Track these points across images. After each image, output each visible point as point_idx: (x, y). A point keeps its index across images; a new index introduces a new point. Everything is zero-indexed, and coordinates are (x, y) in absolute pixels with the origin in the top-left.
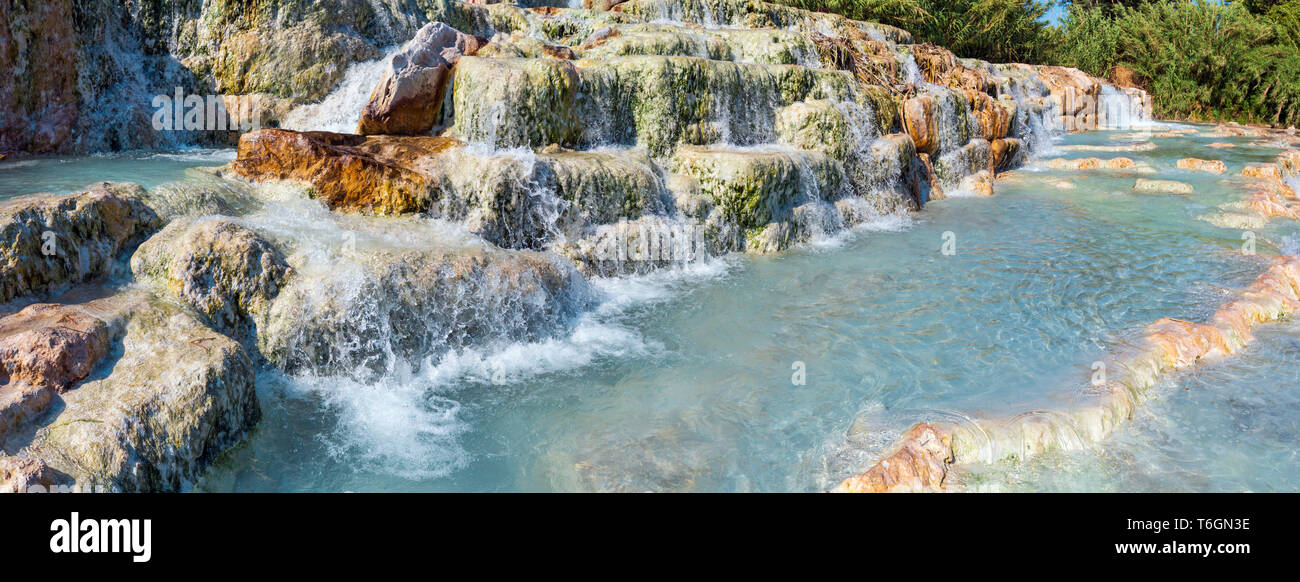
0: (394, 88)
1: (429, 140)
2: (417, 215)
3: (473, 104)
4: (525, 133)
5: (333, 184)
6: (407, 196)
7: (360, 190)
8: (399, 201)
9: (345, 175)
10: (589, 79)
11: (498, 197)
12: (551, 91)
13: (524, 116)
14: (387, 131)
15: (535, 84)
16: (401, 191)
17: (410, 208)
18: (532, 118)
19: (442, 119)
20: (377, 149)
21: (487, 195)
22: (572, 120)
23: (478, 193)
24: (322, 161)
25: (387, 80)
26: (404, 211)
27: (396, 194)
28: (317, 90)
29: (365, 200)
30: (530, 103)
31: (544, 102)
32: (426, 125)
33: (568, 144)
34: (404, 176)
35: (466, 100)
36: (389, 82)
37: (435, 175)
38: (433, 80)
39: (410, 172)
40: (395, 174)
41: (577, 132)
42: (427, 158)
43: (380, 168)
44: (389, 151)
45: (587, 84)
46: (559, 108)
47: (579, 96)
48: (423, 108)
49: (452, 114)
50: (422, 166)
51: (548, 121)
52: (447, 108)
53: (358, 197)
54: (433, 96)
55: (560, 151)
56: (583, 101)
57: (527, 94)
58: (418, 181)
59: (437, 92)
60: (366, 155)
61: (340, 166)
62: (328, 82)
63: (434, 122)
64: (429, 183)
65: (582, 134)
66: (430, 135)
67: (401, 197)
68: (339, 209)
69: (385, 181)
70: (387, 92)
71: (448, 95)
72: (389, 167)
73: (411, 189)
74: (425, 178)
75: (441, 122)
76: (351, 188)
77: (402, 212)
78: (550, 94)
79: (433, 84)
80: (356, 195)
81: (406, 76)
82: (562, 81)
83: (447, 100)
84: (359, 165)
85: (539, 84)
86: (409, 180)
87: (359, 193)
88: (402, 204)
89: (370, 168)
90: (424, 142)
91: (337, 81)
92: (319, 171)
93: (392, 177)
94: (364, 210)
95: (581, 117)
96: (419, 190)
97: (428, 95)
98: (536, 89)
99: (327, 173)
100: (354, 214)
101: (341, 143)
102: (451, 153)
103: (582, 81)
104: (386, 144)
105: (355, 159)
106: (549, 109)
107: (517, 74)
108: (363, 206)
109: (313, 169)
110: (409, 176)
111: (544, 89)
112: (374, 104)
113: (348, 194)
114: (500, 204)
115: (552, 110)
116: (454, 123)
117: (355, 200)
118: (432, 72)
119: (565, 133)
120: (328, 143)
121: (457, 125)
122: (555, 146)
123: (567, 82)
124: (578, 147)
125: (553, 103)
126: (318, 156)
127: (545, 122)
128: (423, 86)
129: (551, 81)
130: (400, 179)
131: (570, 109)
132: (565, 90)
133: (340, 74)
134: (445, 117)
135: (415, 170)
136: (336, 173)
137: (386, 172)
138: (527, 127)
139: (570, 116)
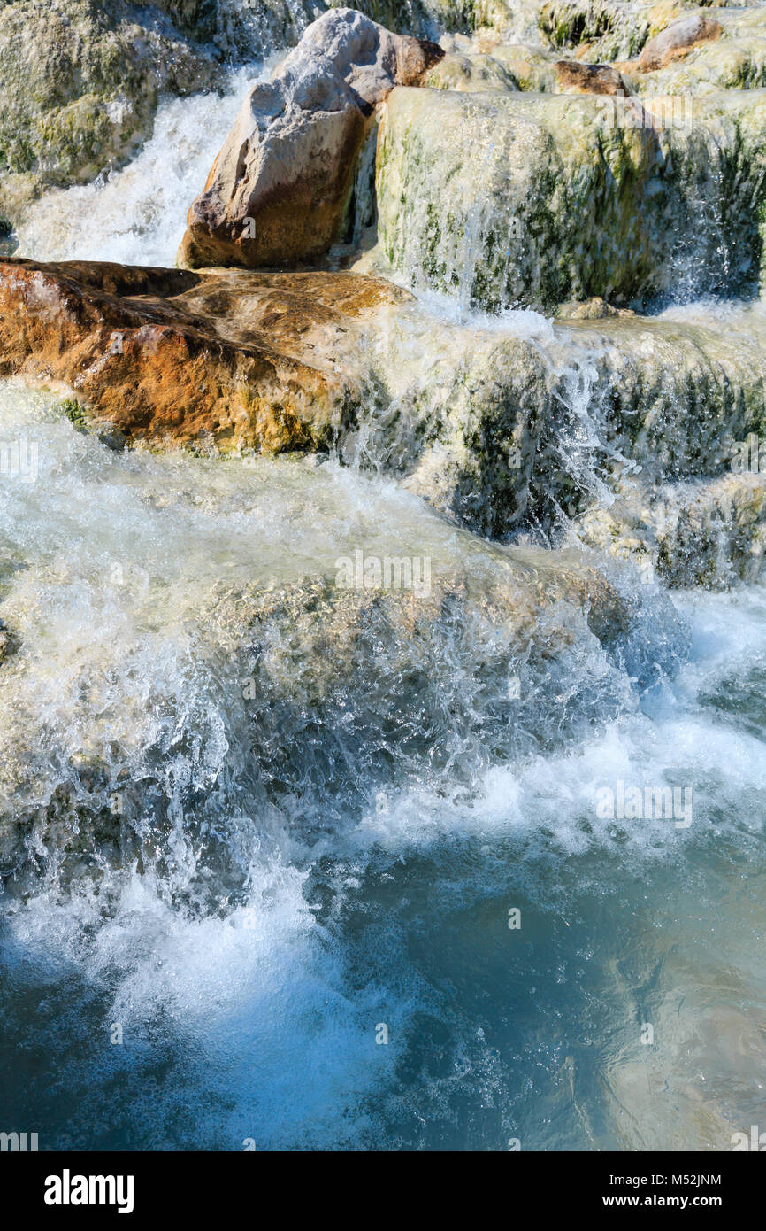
0: (255, 164)
1: (330, 281)
2: (311, 459)
3: (425, 202)
4: (537, 272)
5: (122, 390)
6: (290, 421)
7: (184, 402)
8: (273, 429)
9: (148, 370)
10: (682, 146)
11: (487, 423)
12: (600, 177)
13: (536, 234)
14: (245, 260)
15: (567, 159)
16: (277, 408)
17: (298, 442)
18: (553, 240)
19: (351, 231)
20: (221, 304)
21: (462, 417)
22: (635, 244)
23: (444, 413)
24: (95, 336)
25: (241, 142)
26: (285, 450)
27: (265, 414)
28: (92, 156)
29: (198, 424)
30: (554, 203)
31: (582, 203)
32: (321, 243)
33: (620, 298)
34: (284, 375)
35: (409, 192)
36: (245, 148)
37: (351, 371)
38: (332, 141)
39: (296, 365)
40: (263, 369)
41: (642, 270)
42: (329, 329)
43: (227, 355)
44: (249, 311)
45: (674, 156)
46: (613, 216)
47: (655, 187)
48: (313, 206)
49: (372, 221)
50: (323, 350)
51: (587, 248)
52: (362, 204)
53: (182, 420)
54: (332, 178)
55: (606, 314)
56: (662, 200)
57: (547, 182)
58: (314, 388)
59: (342, 170)
60: (197, 323)
61: (136, 350)
62: (116, 137)
63: (334, 237)
64: (340, 393)
65: (651, 277)
66: (327, 269)
67: (277, 419)
68: (139, 444)
69: (240, 385)
70: (242, 171)
71: (363, 176)
72: (248, 354)
73: (299, 406)
74: (330, 380)
75: (349, 236)
76: (163, 399)
77: (278, 452)
78: (598, 184)
79: (334, 152)
80: (176, 415)
81: (282, 134)
82: (625, 151)
83: (361, 188)
84: (181, 349)
85: (576, 161)
86: (294, 386)
87: (182, 411)
88: (279, 435)
89: (204, 355)
90: (319, 286)
91: (136, 137)
92: (87, 362)
93: (254, 376)
94: (196, 444)
95: (655, 237)
96: (317, 407)
97: (323, 175)
98: (568, 171)
99: (108, 367)
100: (173, 452)
101: (141, 289)
102: (380, 319)
103: (664, 151)
104: (242, 293)
105: (170, 335)
106: (592, 220)
107: (527, 135)
108: (194, 437)
109: (75, 353)
110: (294, 376)
111: (586, 172)
112: (214, 199)
113: (158, 414)
114: (489, 437)
115: (598, 220)
116: (375, 241)
117: (176, 424)
118: (332, 120)
119: (617, 275)
120: (110, 291)
121: (383, 245)
122: (597, 302)
123: (635, 156)
124: (639, 303)
125: (601, 204)
126: (85, 325)
127: (579, 250)
128: (312, 156)
129: (601, 151)
130: (275, 382)
131: (633, 220)
132: (628, 174)
133: (141, 121)
134: (358, 226)
135: (306, 359)
136: (127, 367)
137: (241, 367)
138: (543, 260)
139: (631, 234)
